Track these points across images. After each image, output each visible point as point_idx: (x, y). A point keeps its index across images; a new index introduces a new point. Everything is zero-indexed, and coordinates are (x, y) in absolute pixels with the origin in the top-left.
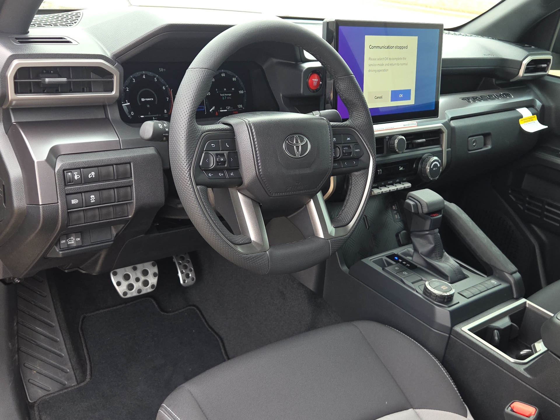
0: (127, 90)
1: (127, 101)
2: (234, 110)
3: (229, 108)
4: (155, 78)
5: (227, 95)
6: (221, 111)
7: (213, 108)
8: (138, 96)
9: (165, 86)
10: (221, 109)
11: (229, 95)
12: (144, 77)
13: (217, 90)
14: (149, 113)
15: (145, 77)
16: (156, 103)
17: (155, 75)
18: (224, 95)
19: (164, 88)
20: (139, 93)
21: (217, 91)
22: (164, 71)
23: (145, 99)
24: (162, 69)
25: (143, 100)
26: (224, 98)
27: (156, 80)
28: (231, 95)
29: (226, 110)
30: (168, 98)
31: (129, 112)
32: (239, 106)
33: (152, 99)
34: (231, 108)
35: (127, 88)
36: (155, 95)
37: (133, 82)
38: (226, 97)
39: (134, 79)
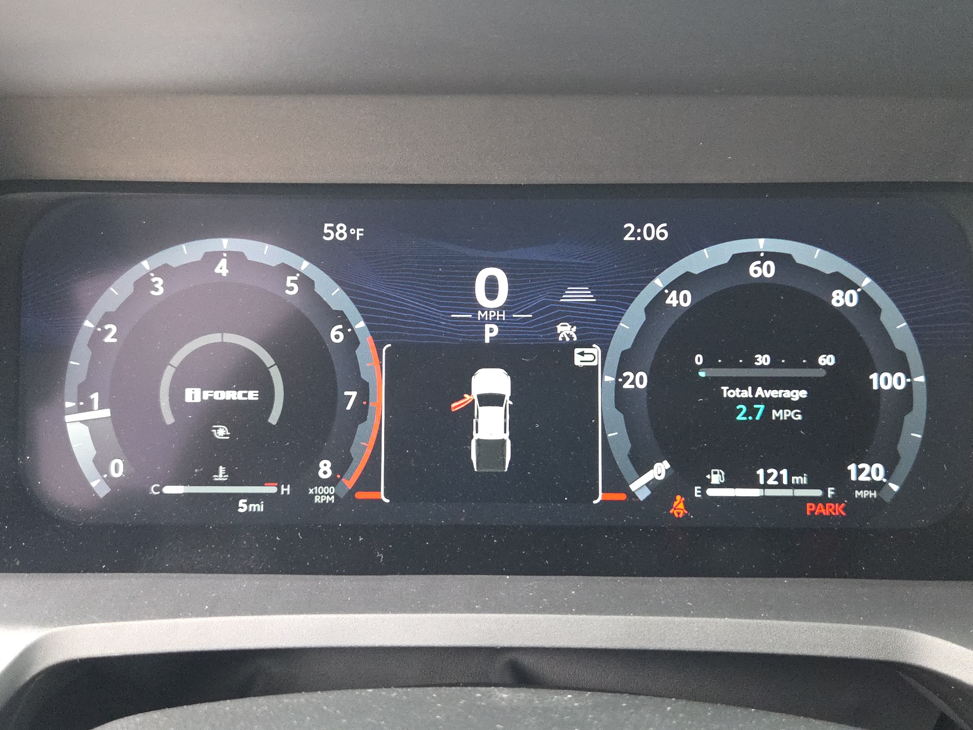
0: (108, 339)
1: (95, 396)
2: (818, 493)
3: (779, 477)
4: (289, 278)
5: (774, 394)
6: (711, 492)
7: (660, 470)
8: (168, 374)
9: (346, 325)
10: (716, 479)
11: (788, 394)
12: (222, 268)
13: (699, 359)
14: (222, 469)
15: (225, 272)
16: (274, 418)
17: (288, 258)
18: (747, 394)
19: (336, 335)
20: (177, 359)
21: (701, 368)
22: (351, 237)
23: (206, 395)
24: (342, 228)
25: (193, 395)
26: (752, 412)
27: (291, 289)
28: (803, 394)
29: (755, 493)
30: (354, 394)
31: (95, 461)
32: (860, 472)
33: (252, 395)
34: (796, 479)
35: (107, 327)
36: (275, 374)
37: (153, 293)
38: (762, 407)
39: (159, 282)
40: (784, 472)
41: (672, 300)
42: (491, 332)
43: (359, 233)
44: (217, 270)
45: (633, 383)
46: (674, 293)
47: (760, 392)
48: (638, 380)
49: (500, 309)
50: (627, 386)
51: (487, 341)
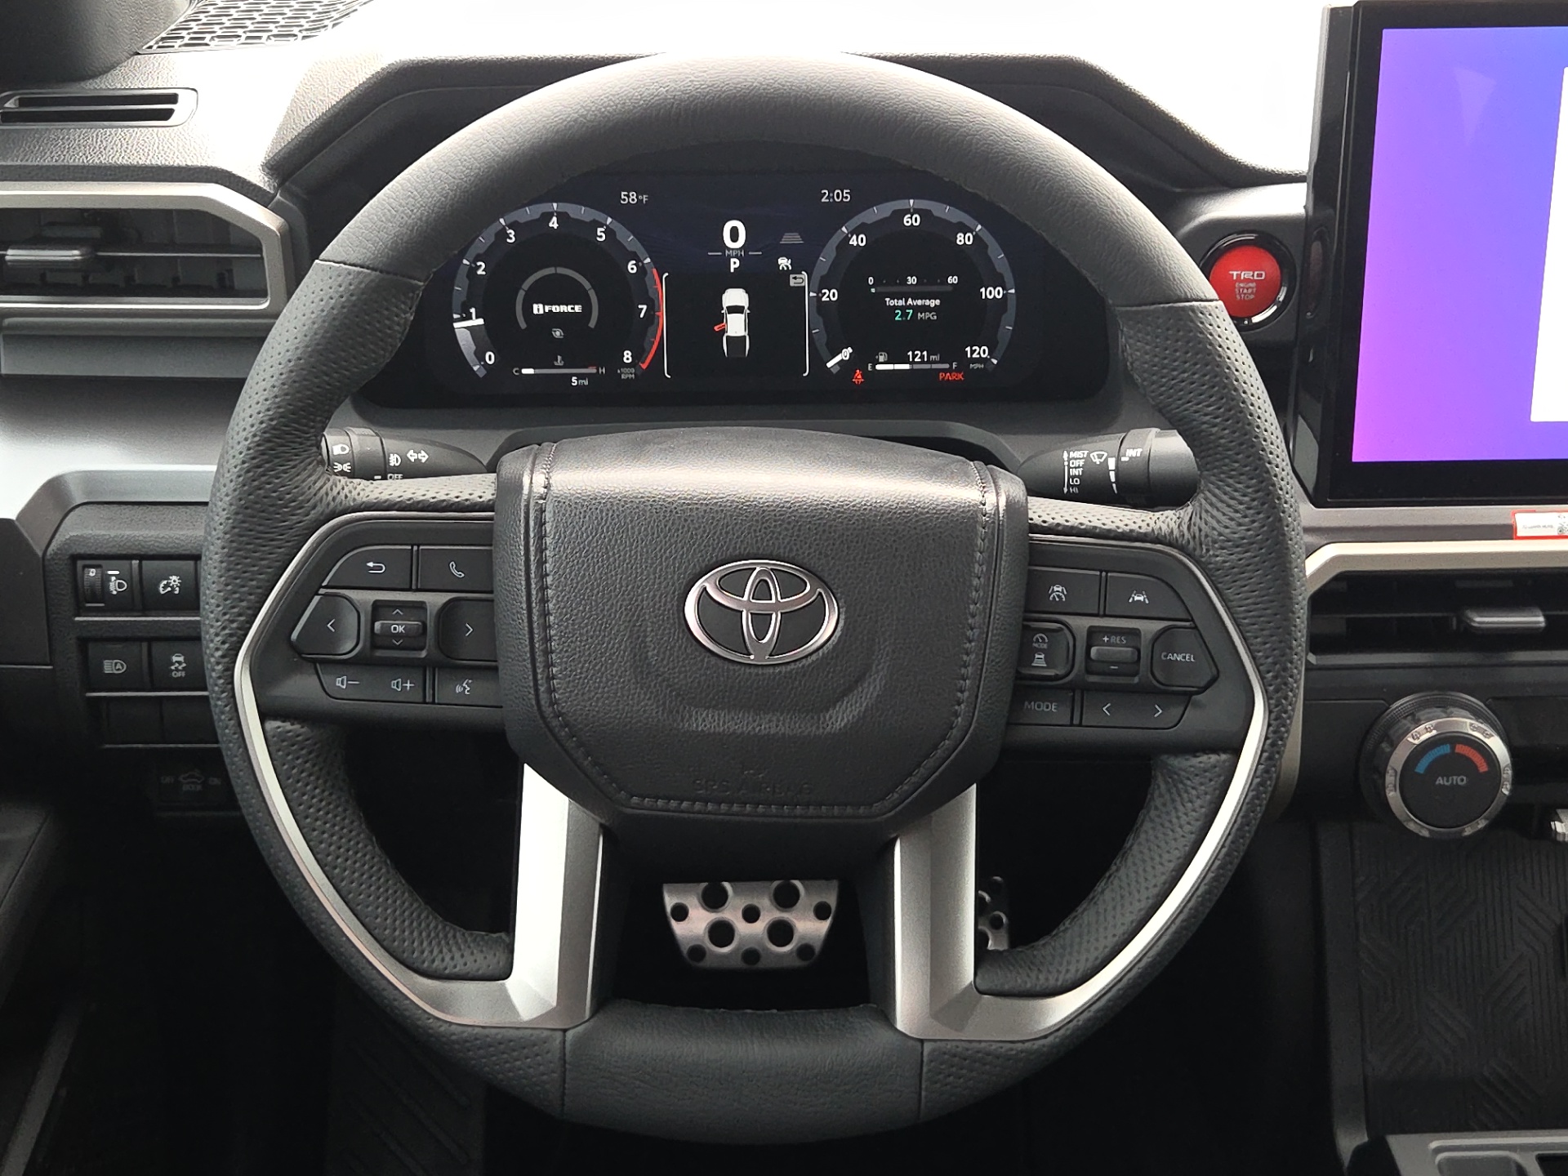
0: (480, 272)
1: (473, 310)
2: (947, 366)
3: (922, 357)
4: (599, 230)
5: (919, 302)
6: (879, 367)
7: (846, 353)
8: (521, 294)
9: (638, 261)
10: (881, 359)
11: (927, 302)
12: (554, 223)
13: (871, 281)
14: (559, 357)
15: (556, 226)
16: (592, 324)
17: (597, 215)
18: (901, 303)
19: (632, 267)
20: (526, 285)
21: (872, 286)
22: (640, 201)
23: (547, 308)
24: (633, 195)
25: (538, 309)
26: (905, 314)
27: (601, 237)
28: (938, 302)
29: (906, 367)
30: (645, 307)
31: (476, 353)
32: (973, 352)
33: (578, 309)
34: (933, 357)
35: (479, 264)
36: (592, 294)
37: (508, 241)
38: (911, 311)
39: (511, 232)
40: (925, 353)
41: (853, 241)
42: (734, 264)
43: (645, 198)
44: (551, 225)
45: (829, 297)
46: (854, 237)
47: (910, 301)
48: (831, 295)
49: (740, 249)
50: (824, 299)
51: (732, 270)
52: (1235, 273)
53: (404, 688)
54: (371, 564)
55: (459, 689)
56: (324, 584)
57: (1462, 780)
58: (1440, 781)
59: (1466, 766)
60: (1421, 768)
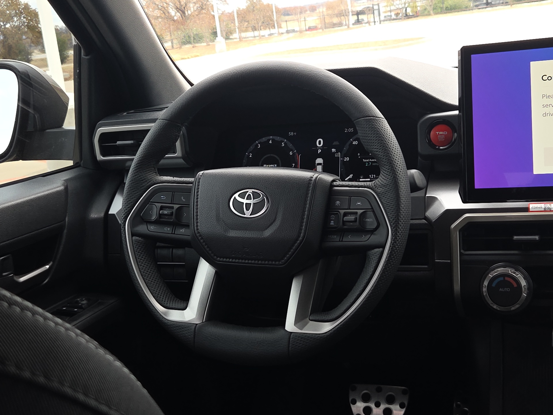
0: (250, 156)
3: (374, 176)
4: (283, 143)
5: (373, 160)
7: (351, 176)
8: (261, 162)
9: (293, 151)
10: (362, 177)
12: (271, 142)
13: (359, 154)
15: (271, 143)
17: (283, 139)
18: (368, 160)
19: (291, 153)
20: (262, 159)
21: (359, 156)
22: (294, 134)
24: (292, 133)
25: (265, 166)
27: (283, 145)
29: (369, 180)
30: (294, 164)
33: (276, 166)
35: (250, 154)
36: (280, 161)
37: (258, 147)
38: (370, 163)
39: (259, 145)
40: (375, 175)
41: (354, 143)
42: (319, 151)
43: (295, 134)
44: (270, 142)
45: (346, 159)
46: (354, 142)
47: (370, 160)
48: (347, 159)
49: (321, 147)
50: (345, 160)
51: (319, 153)
52: (437, 133)
53: (167, 230)
54: (162, 197)
55: (181, 231)
56: (151, 201)
57: (508, 290)
58: (501, 290)
59: (510, 285)
60: (494, 285)
